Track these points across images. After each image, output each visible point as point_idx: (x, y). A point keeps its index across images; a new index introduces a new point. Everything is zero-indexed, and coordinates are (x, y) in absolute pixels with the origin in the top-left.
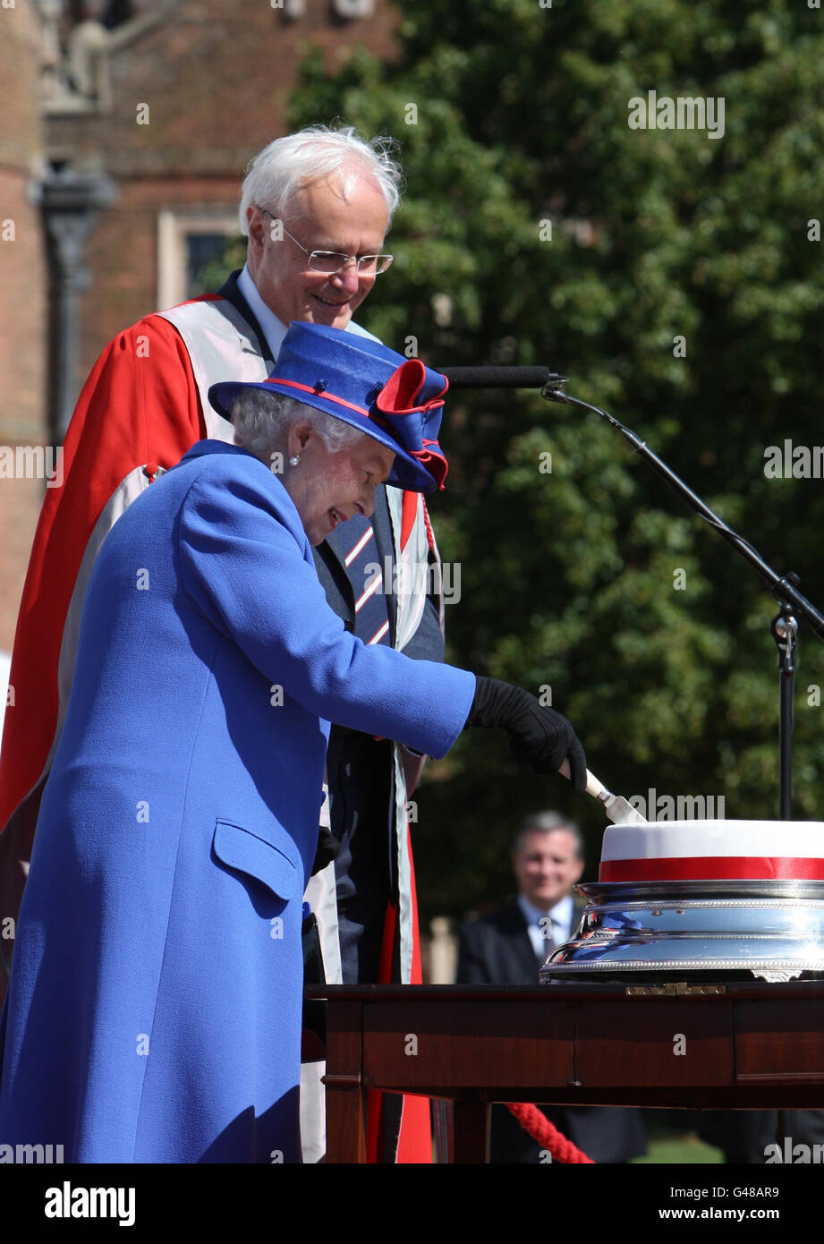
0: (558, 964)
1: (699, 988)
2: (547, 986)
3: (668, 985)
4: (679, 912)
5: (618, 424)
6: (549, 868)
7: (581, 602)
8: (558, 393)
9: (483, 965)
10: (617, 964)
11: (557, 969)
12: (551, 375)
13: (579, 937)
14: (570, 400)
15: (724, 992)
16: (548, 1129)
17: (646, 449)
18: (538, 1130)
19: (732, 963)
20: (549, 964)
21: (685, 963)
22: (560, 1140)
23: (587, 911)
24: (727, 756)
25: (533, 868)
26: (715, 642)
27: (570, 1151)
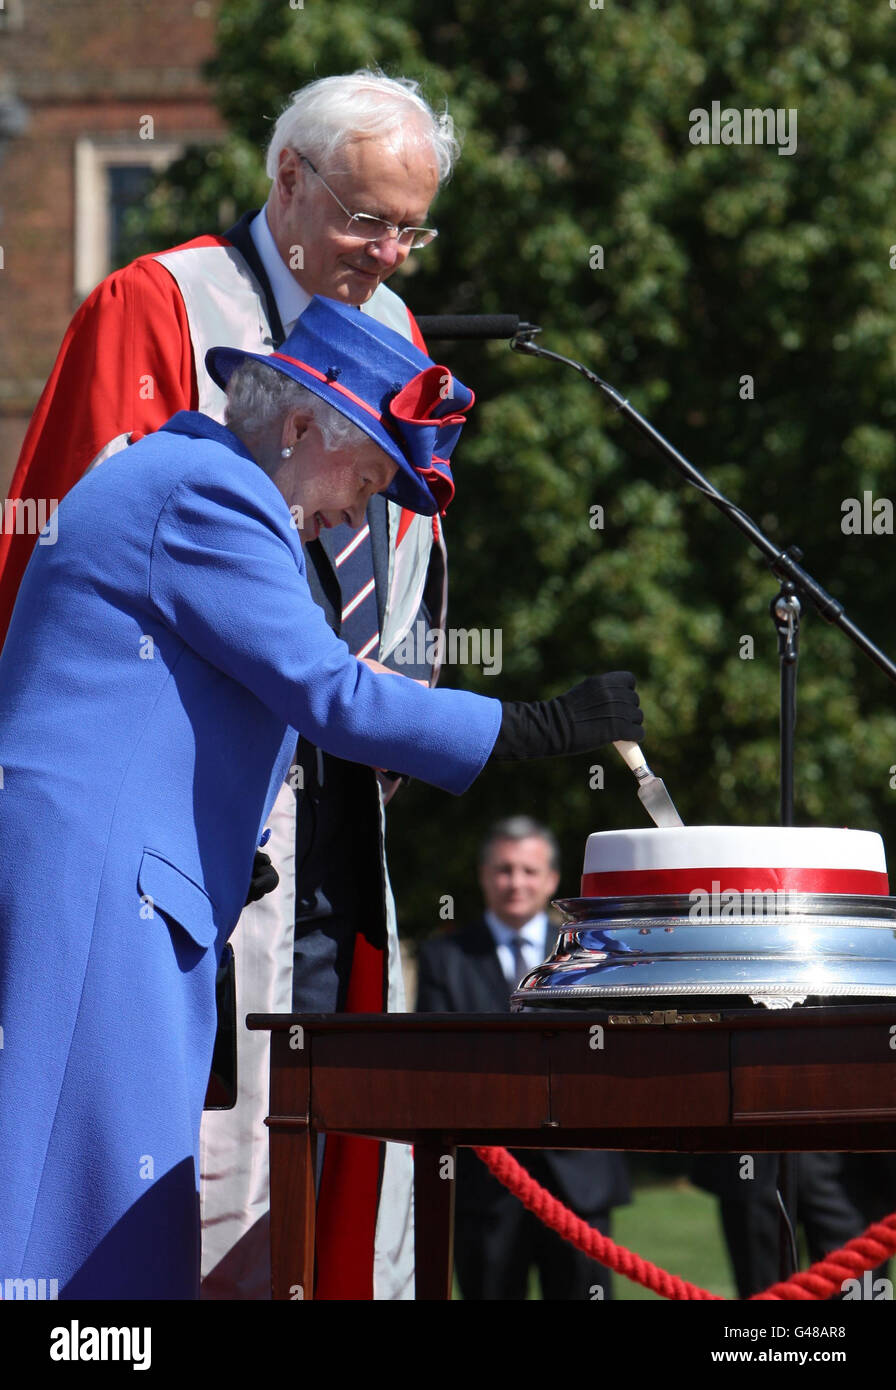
0: (530, 989)
1: (691, 1015)
2: (519, 1014)
3: (656, 1013)
4: (666, 930)
5: (597, 379)
6: (520, 880)
7: (556, 582)
8: (529, 344)
9: (445, 989)
10: (598, 989)
11: (531, 996)
12: (521, 324)
13: (554, 960)
14: (542, 353)
15: (719, 1020)
16: (521, 1176)
17: (629, 408)
18: (508, 1176)
19: (728, 988)
20: (520, 990)
21: (675, 988)
22: (532, 1188)
23: (563, 930)
24: (722, 754)
25: (503, 881)
26: (707, 627)
27: (544, 1201)
